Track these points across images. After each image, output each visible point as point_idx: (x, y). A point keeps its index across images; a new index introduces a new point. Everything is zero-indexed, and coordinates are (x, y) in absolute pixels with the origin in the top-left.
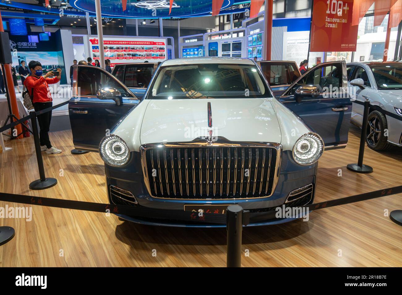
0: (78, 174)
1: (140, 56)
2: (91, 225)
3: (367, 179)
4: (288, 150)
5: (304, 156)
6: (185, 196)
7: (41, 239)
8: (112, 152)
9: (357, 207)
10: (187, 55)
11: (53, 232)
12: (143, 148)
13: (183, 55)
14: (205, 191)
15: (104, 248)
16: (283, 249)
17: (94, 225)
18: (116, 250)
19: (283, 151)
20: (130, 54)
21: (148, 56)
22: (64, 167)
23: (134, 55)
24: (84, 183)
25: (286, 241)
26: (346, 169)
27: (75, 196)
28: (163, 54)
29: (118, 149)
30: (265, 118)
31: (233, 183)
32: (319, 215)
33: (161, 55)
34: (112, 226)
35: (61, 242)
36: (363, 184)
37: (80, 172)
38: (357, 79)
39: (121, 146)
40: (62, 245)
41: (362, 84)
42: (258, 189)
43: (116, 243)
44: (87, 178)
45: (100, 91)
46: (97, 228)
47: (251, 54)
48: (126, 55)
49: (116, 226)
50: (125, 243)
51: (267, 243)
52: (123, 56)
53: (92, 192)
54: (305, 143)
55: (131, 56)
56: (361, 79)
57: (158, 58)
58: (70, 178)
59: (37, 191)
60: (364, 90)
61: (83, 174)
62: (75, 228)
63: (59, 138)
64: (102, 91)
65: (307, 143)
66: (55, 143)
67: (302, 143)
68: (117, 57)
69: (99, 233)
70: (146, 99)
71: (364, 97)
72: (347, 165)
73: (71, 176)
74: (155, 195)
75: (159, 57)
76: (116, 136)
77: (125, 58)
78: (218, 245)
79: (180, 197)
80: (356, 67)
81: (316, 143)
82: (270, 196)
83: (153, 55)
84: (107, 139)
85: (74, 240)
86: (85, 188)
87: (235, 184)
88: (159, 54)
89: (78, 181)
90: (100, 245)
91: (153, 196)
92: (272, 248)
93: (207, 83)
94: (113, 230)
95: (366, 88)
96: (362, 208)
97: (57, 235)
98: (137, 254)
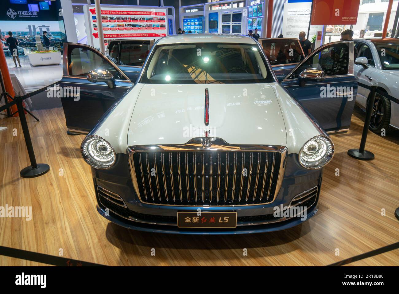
0: (72, 159)
1: (141, 27)
2: (81, 222)
3: (369, 168)
4: (294, 152)
5: (311, 158)
6: (178, 202)
7: (26, 240)
8: (97, 152)
9: (360, 202)
10: (188, 25)
11: (40, 231)
12: (130, 150)
13: (184, 25)
14: (200, 197)
15: (93, 252)
16: (283, 255)
17: (84, 222)
18: (105, 254)
19: (288, 154)
20: (131, 25)
21: (149, 27)
22: (58, 151)
23: (134, 26)
24: (78, 170)
25: (286, 244)
26: (347, 155)
27: (67, 186)
28: (164, 25)
29: (104, 149)
30: (265, 102)
31: (232, 190)
32: (320, 211)
33: (162, 26)
34: (103, 224)
35: (48, 244)
36: (365, 174)
37: (74, 156)
38: (360, 58)
39: (106, 146)
40: (48, 247)
41: (366, 64)
42: (258, 195)
43: (106, 246)
44: (80, 164)
45: (91, 73)
46: (87, 226)
47: (251, 25)
48: (127, 26)
49: (107, 224)
50: (115, 245)
51: (266, 247)
52: (123, 26)
53: (85, 182)
54: (313, 144)
55: (132, 27)
56: (365, 58)
57: (159, 29)
58: (63, 164)
59: (28, 179)
60: (367, 70)
61: (77, 159)
62: (63, 226)
63: (57, 115)
64: (93, 73)
65: (315, 144)
66: (51, 121)
67: (310, 144)
68: (117, 28)
69: (88, 233)
70: (139, 82)
71: (367, 77)
72: (347, 151)
73: (65, 162)
74: (145, 201)
75: (159, 27)
76: (99, 137)
77: (126, 29)
78: (214, 249)
79: (173, 203)
80: (359, 44)
81: (325, 145)
82: (271, 202)
83: (154, 25)
84: (89, 140)
85: (62, 241)
86: (78, 176)
87: (234, 191)
88: (159, 25)
89: (71, 167)
90: (88, 248)
91: (143, 202)
92: (271, 254)
93: (206, 62)
94: (104, 229)
95: (369, 67)
96: (366, 203)
97: (44, 236)
98: (128, 261)
